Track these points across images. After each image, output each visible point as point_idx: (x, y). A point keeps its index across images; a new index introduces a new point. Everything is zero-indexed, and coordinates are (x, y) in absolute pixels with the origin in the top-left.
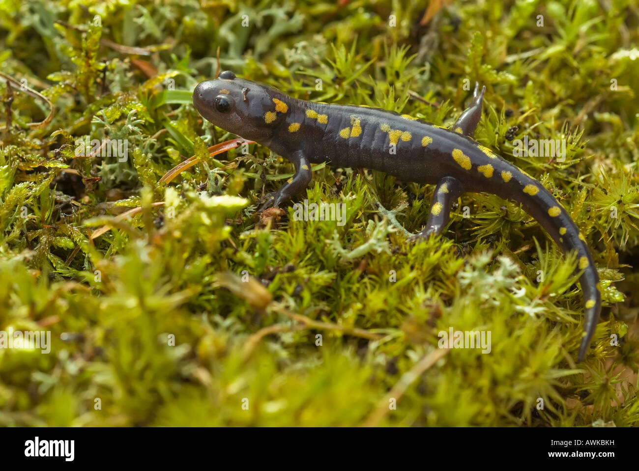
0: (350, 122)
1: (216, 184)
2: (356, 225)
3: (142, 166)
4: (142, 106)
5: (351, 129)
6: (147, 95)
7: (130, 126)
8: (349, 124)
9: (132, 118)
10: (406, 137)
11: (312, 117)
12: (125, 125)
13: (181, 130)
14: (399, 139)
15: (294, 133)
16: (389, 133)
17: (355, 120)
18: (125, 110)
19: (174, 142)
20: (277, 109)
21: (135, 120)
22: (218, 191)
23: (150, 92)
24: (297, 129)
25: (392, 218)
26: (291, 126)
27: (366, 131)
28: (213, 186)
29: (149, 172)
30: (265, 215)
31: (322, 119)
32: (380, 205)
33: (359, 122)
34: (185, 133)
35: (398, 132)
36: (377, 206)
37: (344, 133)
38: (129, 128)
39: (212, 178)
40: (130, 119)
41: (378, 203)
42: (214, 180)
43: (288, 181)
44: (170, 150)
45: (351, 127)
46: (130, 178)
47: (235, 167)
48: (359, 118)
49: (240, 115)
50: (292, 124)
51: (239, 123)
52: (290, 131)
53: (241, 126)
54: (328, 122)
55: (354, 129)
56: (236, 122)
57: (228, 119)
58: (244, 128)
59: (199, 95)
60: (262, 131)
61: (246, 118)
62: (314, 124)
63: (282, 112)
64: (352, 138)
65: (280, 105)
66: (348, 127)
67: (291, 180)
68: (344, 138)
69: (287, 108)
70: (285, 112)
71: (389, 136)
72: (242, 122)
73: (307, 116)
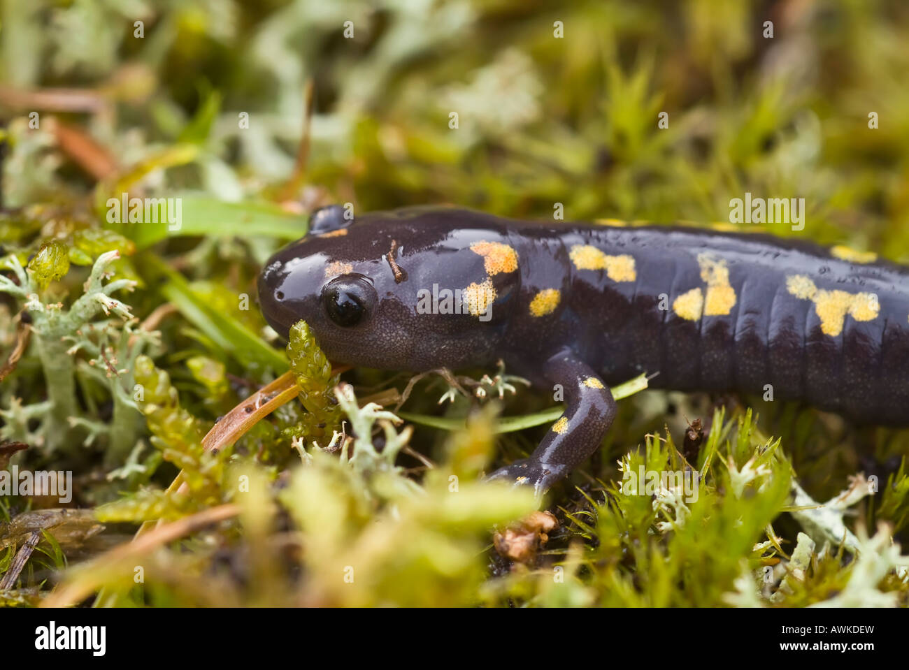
0: (697, 274)
1: (380, 448)
2: (759, 547)
3: (162, 405)
5: (704, 294)
7: (103, 297)
8: (693, 281)
10: (865, 308)
11: (592, 267)
14: (847, 317)
15: (546, 318)
16: (815, 300)
17: (711, 269)
20: (491, 268)
21: (112, 279)
22: (384, 467)
24: (554, 306)
25: (836, 525)
26: (536, 302)
27: (747, 298)
31: (621, 269)
32: (800, 491)
33: (726, 272)
35: (841, 297)
36: (793, 494)
37: (688, 306)
38: (100, 303)
39: (365, 433)
40: (97, 277)
41: (794, 486)
42: (369, 439)
43: (555, 428)
44: (197, 364)
45: (703, 286)
46: (89, 442)
47: (400, 401)
48: (723, 262)
49: (398, 320)
50: (538, 296)
51: (402, 342)
52: (534, 314)
53: (410, 346)
54: (638, 277)
55: (711, 293)
56: (393, 340)
57: (370, 339)
58: (419, 349)
59: (276, 295)
60: (471, 341)
61: (416, 321)
62: (599, 286)
63: (506, 271)
64: (711, 317)
65: (493, 256)
66: (693, 287)
67: (562, 425)
68: (687, 321)
69: (516, 256)
70: (513, 269)
71: (814, 309)
72: (411, 337)
73: (575, 266)
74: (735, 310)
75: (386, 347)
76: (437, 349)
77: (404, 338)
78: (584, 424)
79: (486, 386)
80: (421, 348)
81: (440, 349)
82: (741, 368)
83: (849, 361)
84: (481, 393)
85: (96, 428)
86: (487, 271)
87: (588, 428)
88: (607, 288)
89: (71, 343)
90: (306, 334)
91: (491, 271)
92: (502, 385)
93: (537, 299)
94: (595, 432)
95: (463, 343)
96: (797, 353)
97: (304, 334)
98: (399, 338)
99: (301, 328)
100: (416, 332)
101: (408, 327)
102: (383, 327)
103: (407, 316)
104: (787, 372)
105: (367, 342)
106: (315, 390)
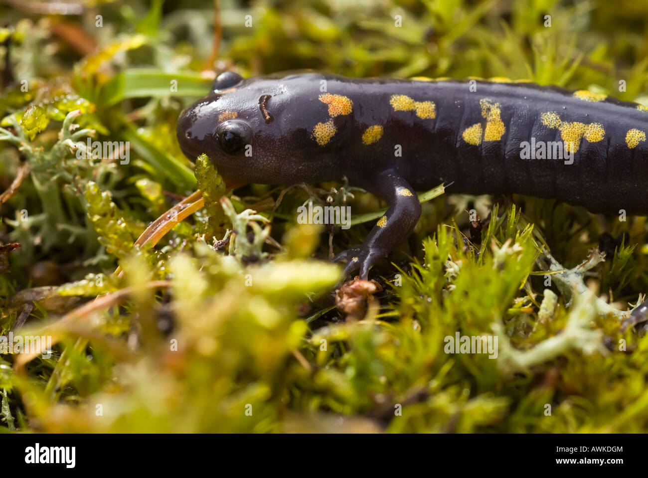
0: (480, 113)
1: (251, 240)
2: (519, 301)
3: (104, 215)
4: (87, 103)
5: (484, 127)
6: (90, 84)
7: (70, 142)
8: (478, 118)
9: (72, 127)
10: (595, 133)
11: (405, 109)
12: (57, 140)
13: (159, 144)
14: (582, 140)
15: (374, 145)
16: (560, 129)
17: (489, 110)
18: (55, 113)
19: (148, 168)
20: (333, 112)
21: (77, 130)
22: (255, 253)
23: (95, 79)
24: (379, 137)
25: (577, 283)
26: (366, 134)
27: (513, 129)
28: (242, 245)
29: (117, 226)
30: (347, 294)
31: (425, 110)
32: (553, 261)
33: (499, 111)
34: (168, 150)
35: (578, 127)
36: (548, 263)
37: (471, 135)
38: (68, 146)
39: (242, 230)
40: (67, 128)
41: (549, 256)
42: (244, 234)
43: (379, 224)
44: (142, 184)
45: (483, 122)
46: (71, 240)
47: (275, 206)
48: (497, 104)
49: (268, 149)
50: (368, 130)
51: (271, 164)
52: (365, 143)
53: (277, 167)
54: (437, 116)
55: (489, 126)
56: (265, 163)
57: (250, 163)
58: (283, 169)
59: (187, 135)
60: (320, 163)
61: (280, 150)
62: (410, 122)
63: (343, 114)
64: (488, 142)
65: (334, 104)
66: (476, 123)
67: (383, 221)
68: (472, 145)
69: (351, 103)
70: (349, 113)
71: (560, 135)
72: (278, 160)
73: (393, 109)
74: (505, 137)
75: (261, 168)
76: (296, 169)
77: (273, 162)
78: (397, 221)
79: (333, 195)
80: (285, 168)
81: (298, 169)
82: (511, 177)
83: (585, 170)
84: (330, 200)
85: (76, 230)
86: (330, 114)
87: (400, 223)
88: (415, 124)
89: (53, 174)
90: (206, 163)
91: (332, 113)
92: (346, 194)
93: (367, 132)
94: (405, 226)
95: (314, 164)
96: (548, 165)
97: (205, 163)
98: (269, 162)
99: (203, 159)
100: (281, 157)
101: (275, 154)
102: (258, 154)
103: (274, 146)
104: (542, 179)
105: (247, 165)
106: (215, 201)
